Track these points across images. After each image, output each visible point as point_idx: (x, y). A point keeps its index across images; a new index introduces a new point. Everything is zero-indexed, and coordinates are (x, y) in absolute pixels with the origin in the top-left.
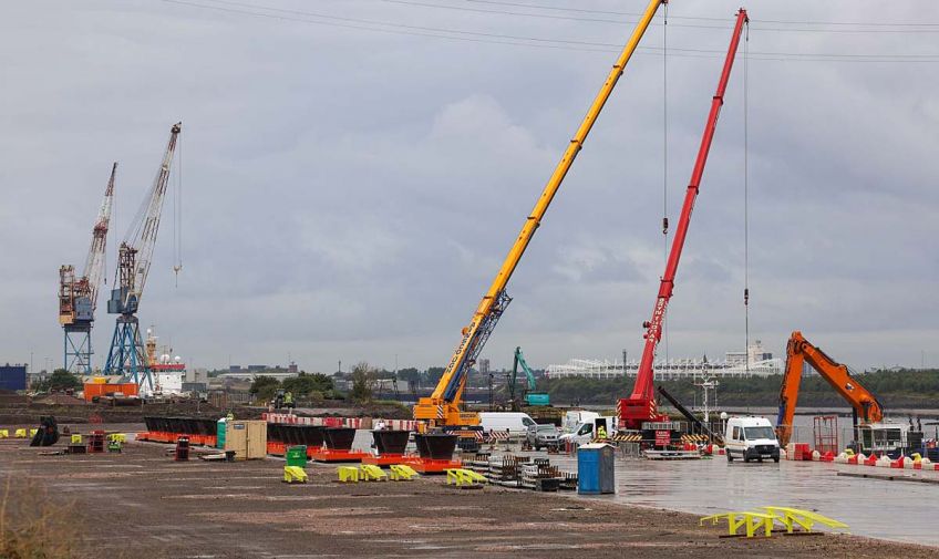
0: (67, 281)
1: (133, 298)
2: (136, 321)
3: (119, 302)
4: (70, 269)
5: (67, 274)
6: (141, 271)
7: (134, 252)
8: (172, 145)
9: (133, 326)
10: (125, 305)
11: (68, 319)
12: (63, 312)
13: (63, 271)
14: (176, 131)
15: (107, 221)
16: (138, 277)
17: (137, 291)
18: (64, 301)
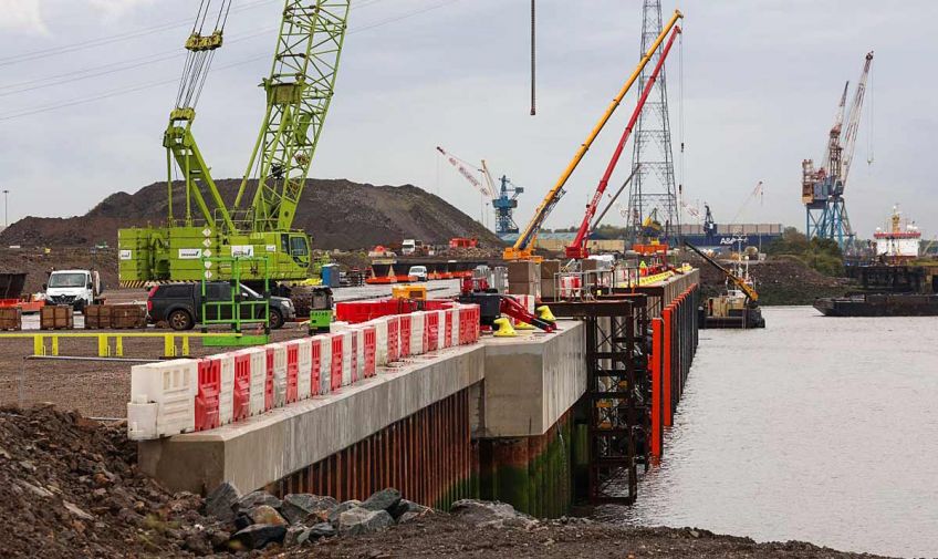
0: (808, 171)
1: (840, 183)
2: (842, 200)
3: (829, 187)
4: (810, 162)
5: (808, 166)
6: (846, 163)
7: (840, 149)
8: (866, 70)
9: (840, 204)
10: (834, 189)
11: (809, 199)
12: (805, 195)
13: (804, 164)
14: (869, 58)
15: (840, 125)
16: (843, 168)
17: (842, 178)
18: (806, 187)
